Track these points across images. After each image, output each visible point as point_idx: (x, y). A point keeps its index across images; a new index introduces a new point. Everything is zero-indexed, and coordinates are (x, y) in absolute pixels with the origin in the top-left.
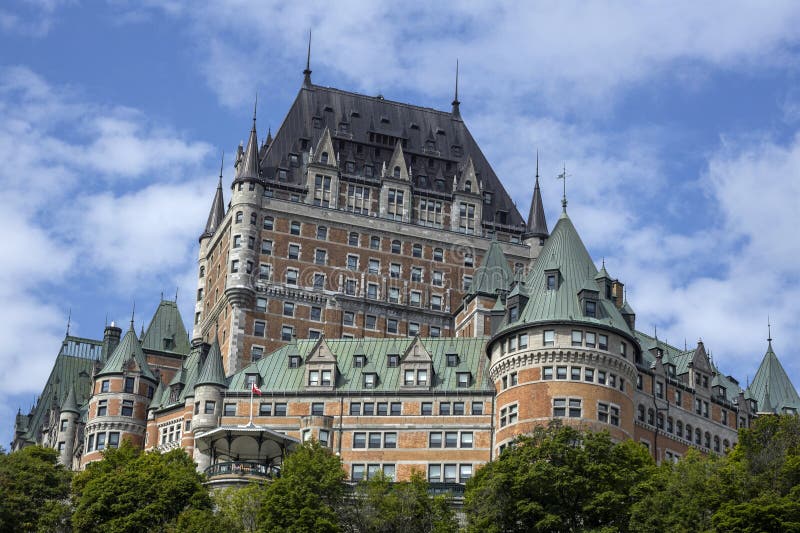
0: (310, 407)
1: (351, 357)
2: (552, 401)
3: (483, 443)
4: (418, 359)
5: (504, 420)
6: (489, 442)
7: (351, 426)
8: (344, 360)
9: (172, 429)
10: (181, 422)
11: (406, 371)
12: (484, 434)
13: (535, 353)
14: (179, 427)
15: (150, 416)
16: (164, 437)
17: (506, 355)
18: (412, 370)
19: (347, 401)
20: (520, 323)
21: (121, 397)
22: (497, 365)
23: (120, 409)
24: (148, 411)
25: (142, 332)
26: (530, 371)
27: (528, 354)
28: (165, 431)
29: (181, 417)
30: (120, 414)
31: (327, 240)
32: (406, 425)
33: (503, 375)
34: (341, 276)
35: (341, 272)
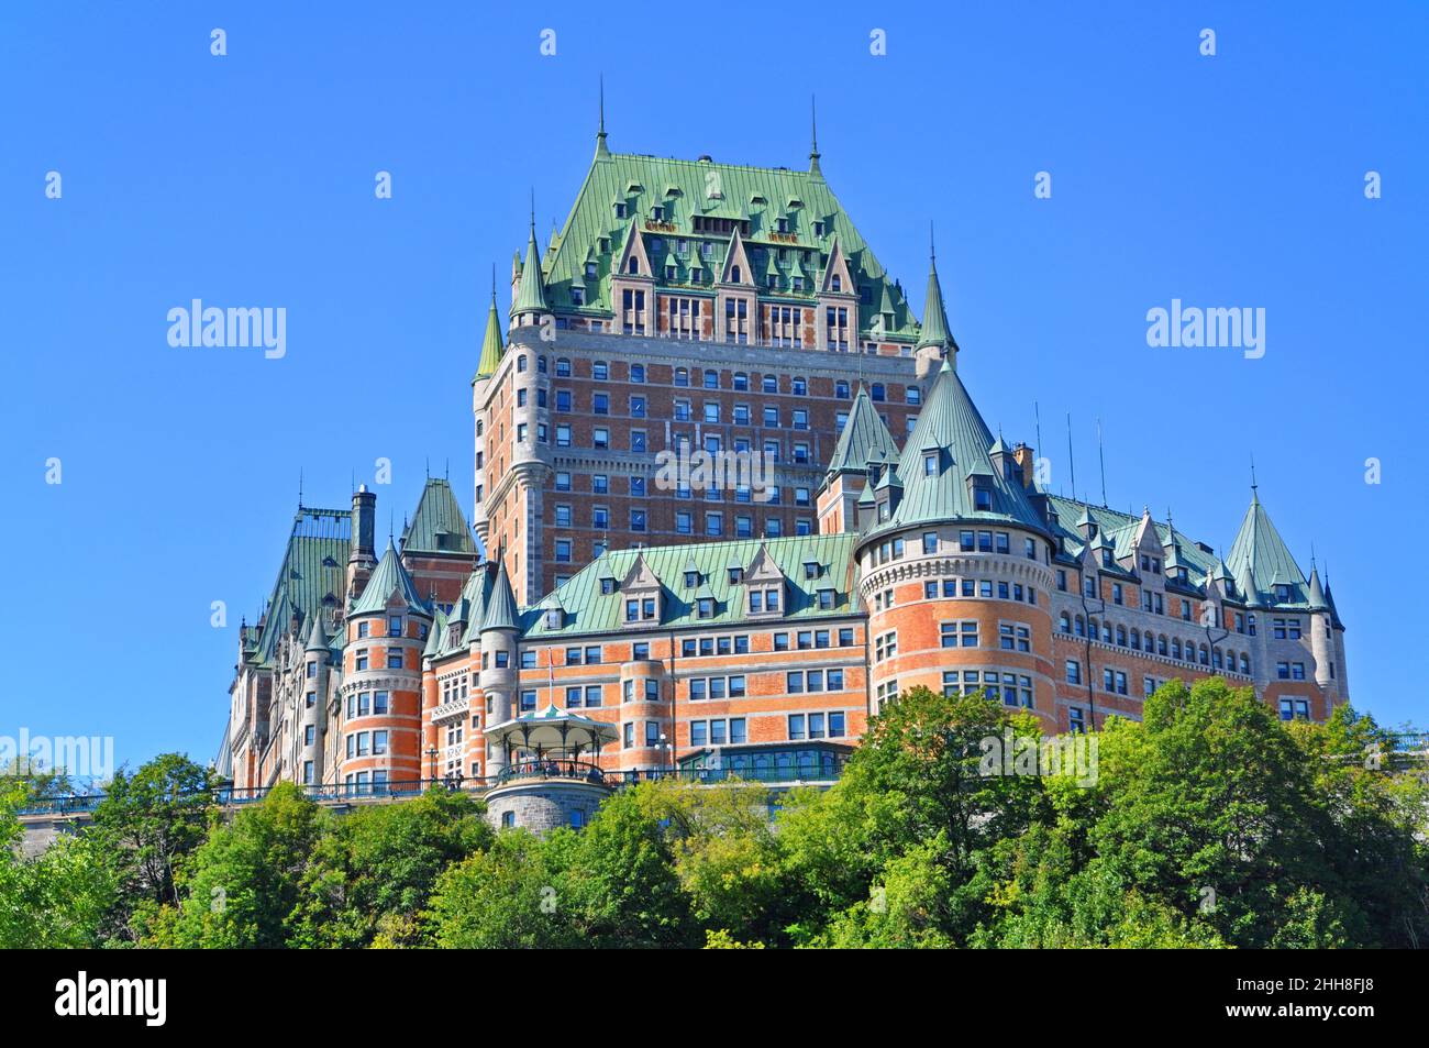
0: (632, 650)
1: (680, 575)
2: (939, 627)
3: (856, 683)
4: (766, 577)
5: (880, 652)
6: (863, 680)
7: (686, 671)
8: (671, 577)
9: (456, 683)
10: (467, 674)
11: (752, 593)
12: (857, 671)
13: (914, 565)
14: (464, 681)
15: (426, 666)
16: (447, 694)
17: (879, 567)
18: (759, 592)
19: (679, 639)
20: (891, 525)
21: (386, 643)
22: (868, 580)
23: (386, 659)
24: (422, 660)
26: (909, 587)
27: (905, 566)
28: (447, 686)
29: (466, 668)
30: (385, 667)
31: (646, 382)
32: (756, 666)
33: (876, 593)
34: (668, 431)
35: (668, 425)
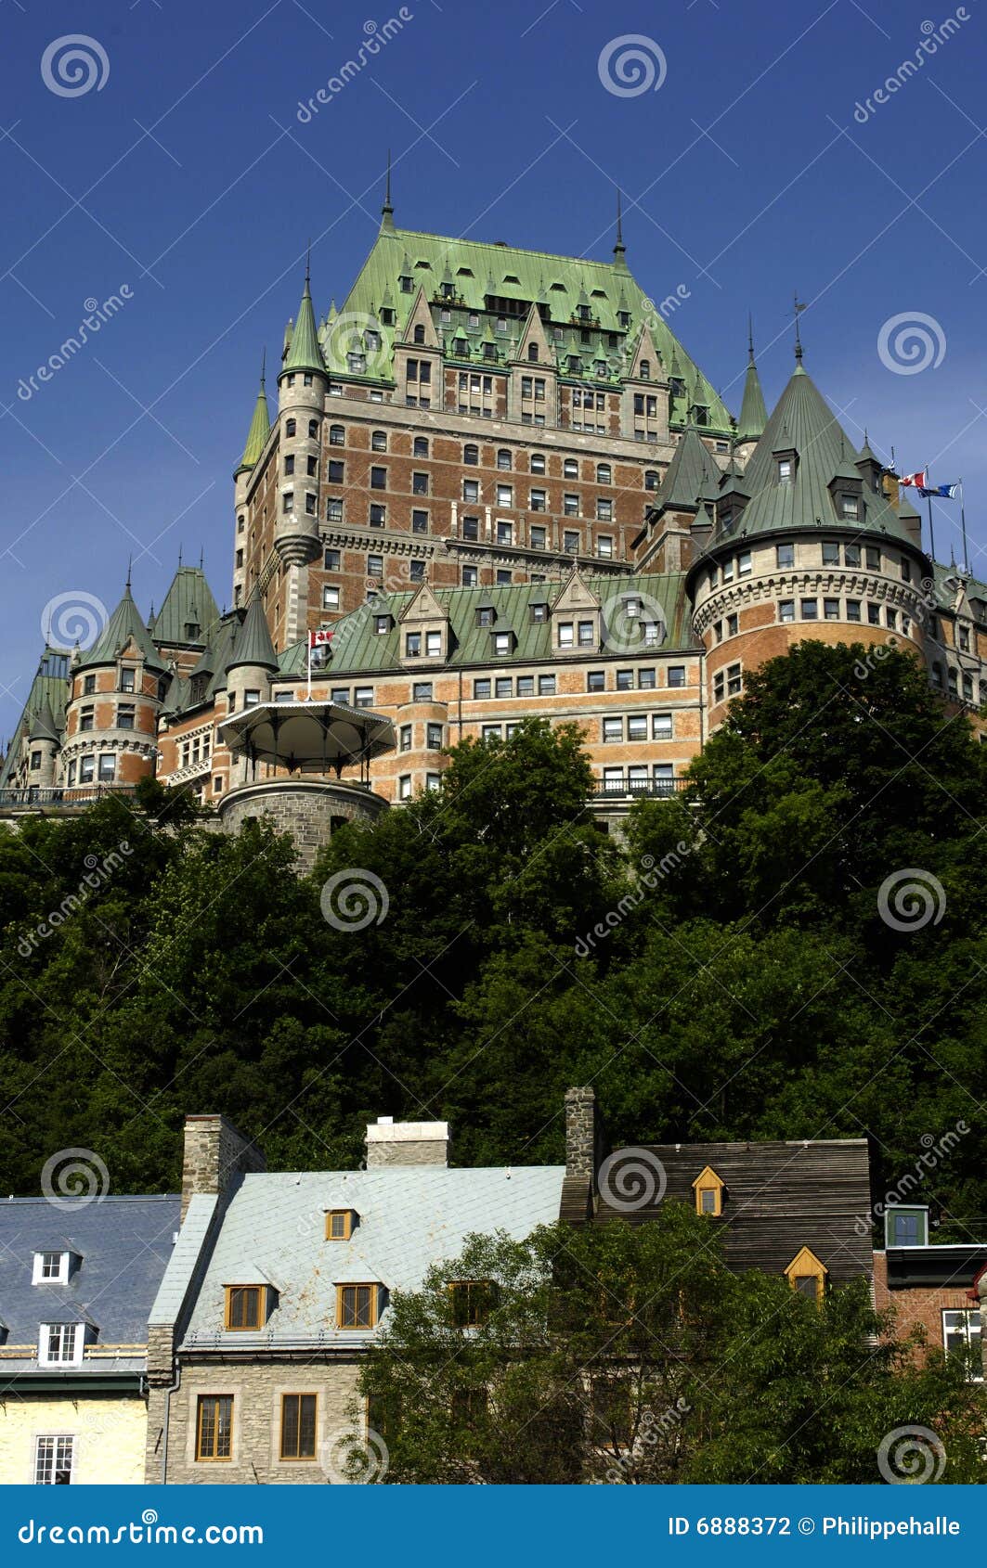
0: (411, 691)
1: (471, 612)
3: (688, 731)
4: (577, 605)
5: (719, 691)
6: (698, 728)
7: (477, 716)
8: (460, 617)
9: (197, 743)
10: (211, 732)
11: (561, 625)
12: (689, 716)
13: (765, 581)
14: (207, 739)
15: (162, 726)
16: (186, 757)
17: (720, 588)
18: (570, 624)
19: (469, 677)
20: (738, 536)
21: (116, 699)
22: (705, 607)
23: (115, 717)
24: (157, 719)
25: (152, 616)
26: (759, 609)
27: (754, 584)
28: (187, 748)
29: (210, 723)
30: (114, 725)
31: (430, 459)
32: (564, 710)
33: (716, 621)
34: (454, 512)
35: (454, 506)
